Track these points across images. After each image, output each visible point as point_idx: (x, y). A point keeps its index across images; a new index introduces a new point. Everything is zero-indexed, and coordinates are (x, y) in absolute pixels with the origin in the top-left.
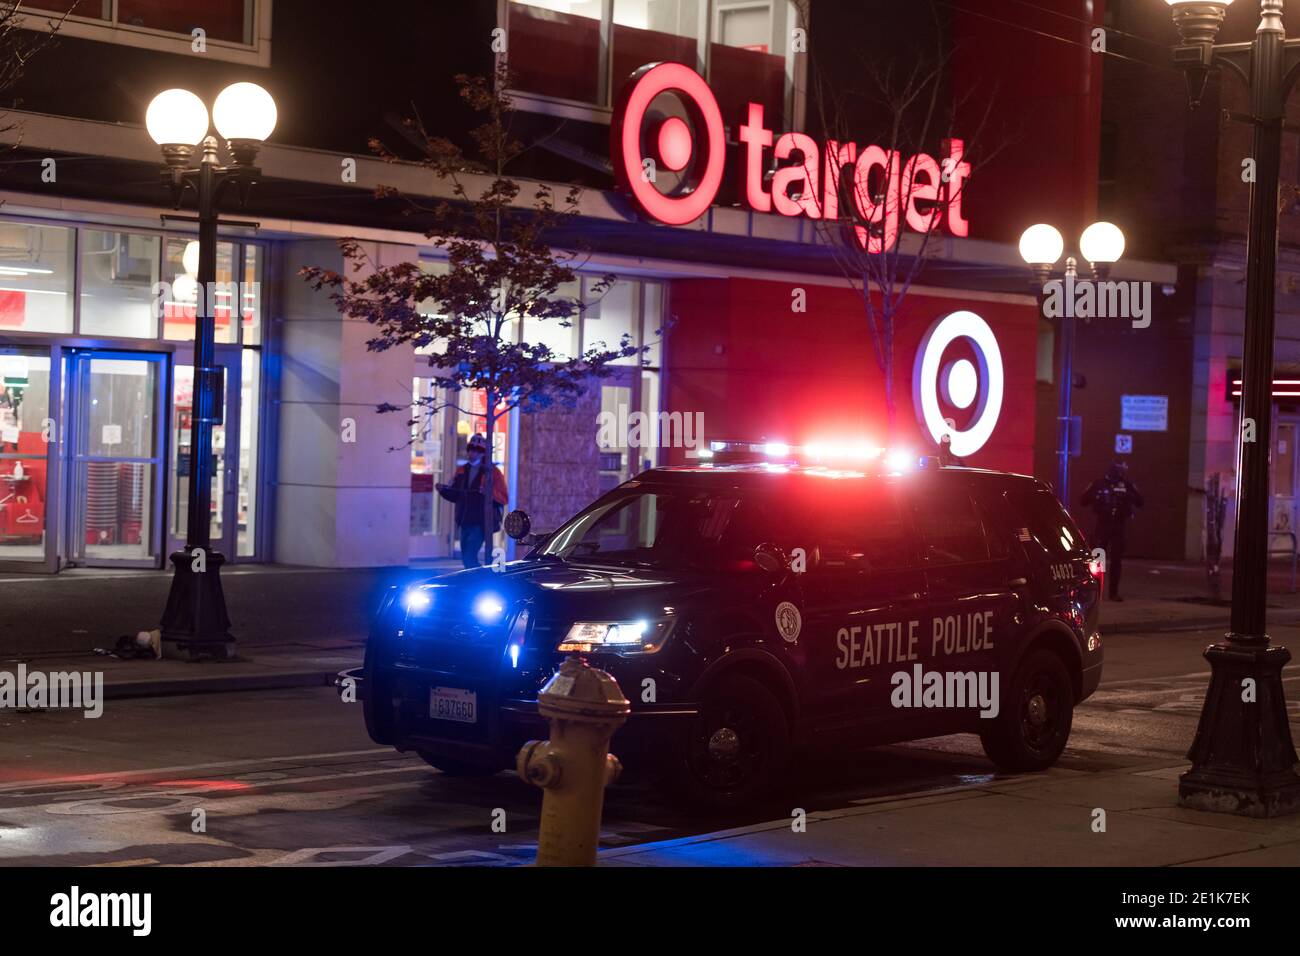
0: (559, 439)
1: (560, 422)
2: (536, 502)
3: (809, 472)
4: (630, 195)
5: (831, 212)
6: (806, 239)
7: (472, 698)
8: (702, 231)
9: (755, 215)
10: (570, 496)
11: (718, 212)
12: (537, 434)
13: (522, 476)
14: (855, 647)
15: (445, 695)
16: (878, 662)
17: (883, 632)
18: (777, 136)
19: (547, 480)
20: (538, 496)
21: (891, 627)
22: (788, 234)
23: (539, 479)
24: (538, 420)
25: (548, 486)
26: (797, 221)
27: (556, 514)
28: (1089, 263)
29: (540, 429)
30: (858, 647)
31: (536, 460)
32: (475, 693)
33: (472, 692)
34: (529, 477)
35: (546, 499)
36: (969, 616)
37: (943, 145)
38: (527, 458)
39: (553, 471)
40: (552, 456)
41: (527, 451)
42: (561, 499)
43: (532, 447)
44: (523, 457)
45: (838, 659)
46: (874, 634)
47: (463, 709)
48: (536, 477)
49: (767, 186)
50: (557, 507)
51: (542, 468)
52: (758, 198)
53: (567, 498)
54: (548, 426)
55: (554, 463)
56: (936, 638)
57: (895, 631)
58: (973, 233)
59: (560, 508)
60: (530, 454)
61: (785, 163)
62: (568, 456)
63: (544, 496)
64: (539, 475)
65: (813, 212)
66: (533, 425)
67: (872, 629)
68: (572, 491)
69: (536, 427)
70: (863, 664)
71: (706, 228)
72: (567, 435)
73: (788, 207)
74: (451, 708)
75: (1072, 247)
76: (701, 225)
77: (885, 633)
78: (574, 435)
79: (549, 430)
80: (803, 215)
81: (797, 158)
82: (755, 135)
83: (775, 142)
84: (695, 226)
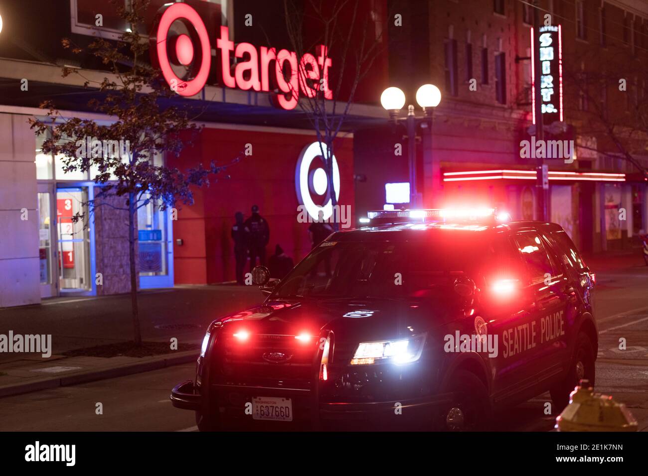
0: (116, 224)
1: (116, 214)
2: (106, 261)
3: (443, 227)
4: (163, 80)
5: (266, 88)
6: (253, 103)
7: (288, 403)
8: (200, 100)
9: (227, 91)
10: (124, 256)
11: (207, 89)
12: (105, 222)
13: (98, 247)
14: (511, 342)
15: (265, 402)
16: (520, 351)
17: (521, 330)
18: (236, 44)
19: (111, 247)
20: (107, 257)
21: (525, 326)
22: (243, 100)
23: (106, 247)
24: (105, 213)
25: (112, 251)
26: (247, 93)
27: (117, 267)
28: (422, 108)
29: (105, 219)
30: (512, 341)
31: (105, 237)
32: (290, 399)
33: (288, 399)
34: (101, 247)
35: (111, 259)
36: (554, 314)
37: (317, 49)
38: (99, 236)
39: (114, 243)
40: (113, 234)
41: (99, 232)
42: (119, 258)
43: (102, 229)
44: (97, 236)
45: (504, 352)
46: (518, 331)
47: (281, 411)
48: (105, 246)
49: (233, 73)
50: (117, 263)
51: (108, 241)
52: (229, 80)
53: (122, 258)
54: (110, 217)
55: (114, 238)
56: (543, 331)
57: (526, 329)
58: (336, 97)
59: (119, 263)
60: (101, 233)
61: (241, 60)
62: (121, 234)
63: (110, 257)
64: (106, 245)
65: (257, 88)
66: (101, 216)
67: (517, 329)
68: (125, 253)
69: (103, 218)
70: (514, 354)
71: (201, 98)
72: (120, 222)
73: (245, 85)
74: (271, 412)
75: (411, 99)
76: (199, 97)
77: (523, 330)
78: (124, 221)
79: (110, 219)
80: (252, 89)
81: (246, 57)
82: (225, 44)
83: (235, 48)
84: (196, 97)
